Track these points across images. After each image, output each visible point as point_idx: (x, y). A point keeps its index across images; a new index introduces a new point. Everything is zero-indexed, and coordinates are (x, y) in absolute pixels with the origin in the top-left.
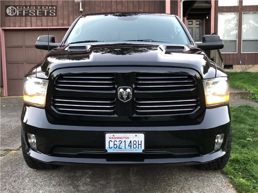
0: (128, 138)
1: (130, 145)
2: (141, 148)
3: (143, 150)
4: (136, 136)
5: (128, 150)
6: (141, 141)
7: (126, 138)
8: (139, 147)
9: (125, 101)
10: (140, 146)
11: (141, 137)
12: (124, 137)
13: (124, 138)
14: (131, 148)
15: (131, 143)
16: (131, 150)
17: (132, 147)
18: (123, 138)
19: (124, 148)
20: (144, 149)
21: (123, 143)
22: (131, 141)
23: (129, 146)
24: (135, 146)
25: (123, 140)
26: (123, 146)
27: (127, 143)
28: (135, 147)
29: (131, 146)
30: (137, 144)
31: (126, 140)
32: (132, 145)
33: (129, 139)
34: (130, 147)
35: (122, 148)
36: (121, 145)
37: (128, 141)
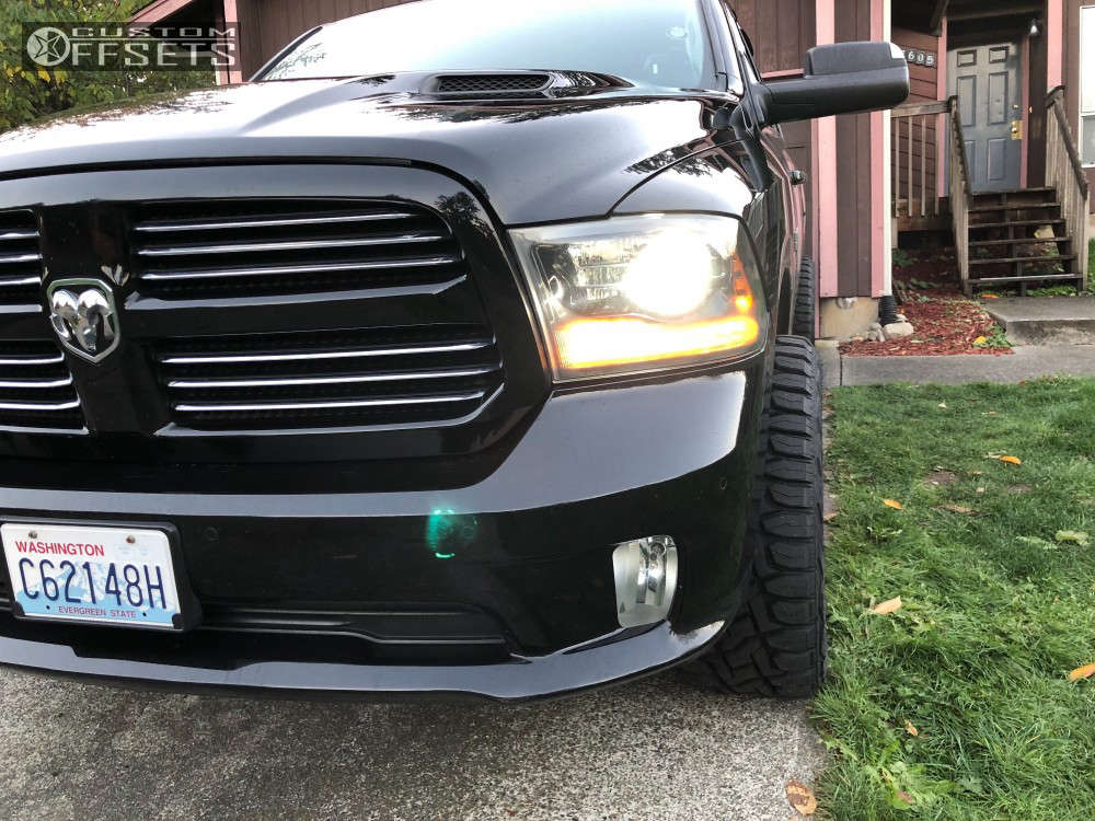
0: (98, 550)
1: (112, 588)
2: (164, 606)
3: (175, 618)
4: (130, 541)
5: (108, 614)
6: (158, 569)
7: (90, 551)
8: (154, 599)
9: (94, 354)
10: (156, 593)
11: (153, 550)
12: (80, 546)
13: (83, 548)
14: (119, 603)
15: (115, 579)
16: (123, 615)
17: (124, 597)
18: (77, 549)
19: (87, 598)
20: (178, 611)
21: (81, 575)
22: (112, 567)
23: (108, 591)
24: (133, 590)
25: (78, 560)
26: (85, 591)
27: (100, 577)
28: (136, 600)
29: (117, 593)
30: (143, 585)
31: (94, 560)
32: (122, 589)
33: (102, 553)
34: (113, 596)
35: (78, 601)
36: (75, 581)
37: (99, 565)
